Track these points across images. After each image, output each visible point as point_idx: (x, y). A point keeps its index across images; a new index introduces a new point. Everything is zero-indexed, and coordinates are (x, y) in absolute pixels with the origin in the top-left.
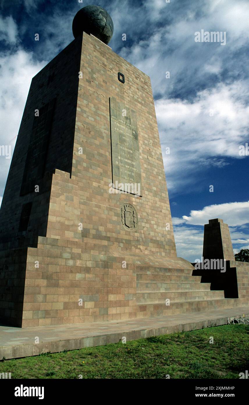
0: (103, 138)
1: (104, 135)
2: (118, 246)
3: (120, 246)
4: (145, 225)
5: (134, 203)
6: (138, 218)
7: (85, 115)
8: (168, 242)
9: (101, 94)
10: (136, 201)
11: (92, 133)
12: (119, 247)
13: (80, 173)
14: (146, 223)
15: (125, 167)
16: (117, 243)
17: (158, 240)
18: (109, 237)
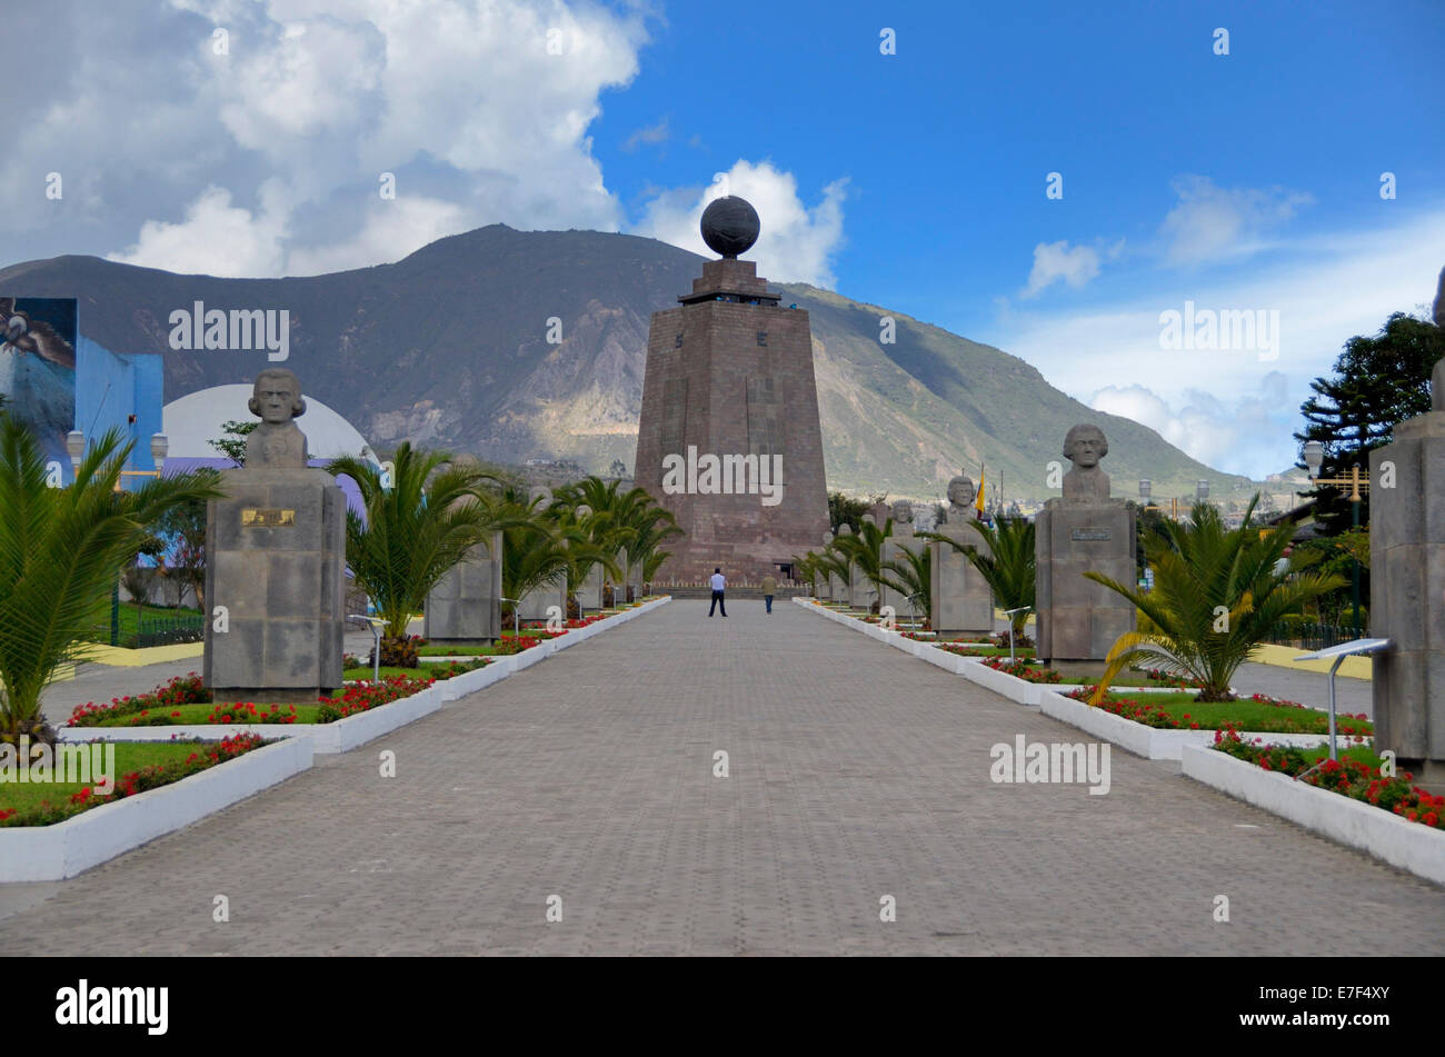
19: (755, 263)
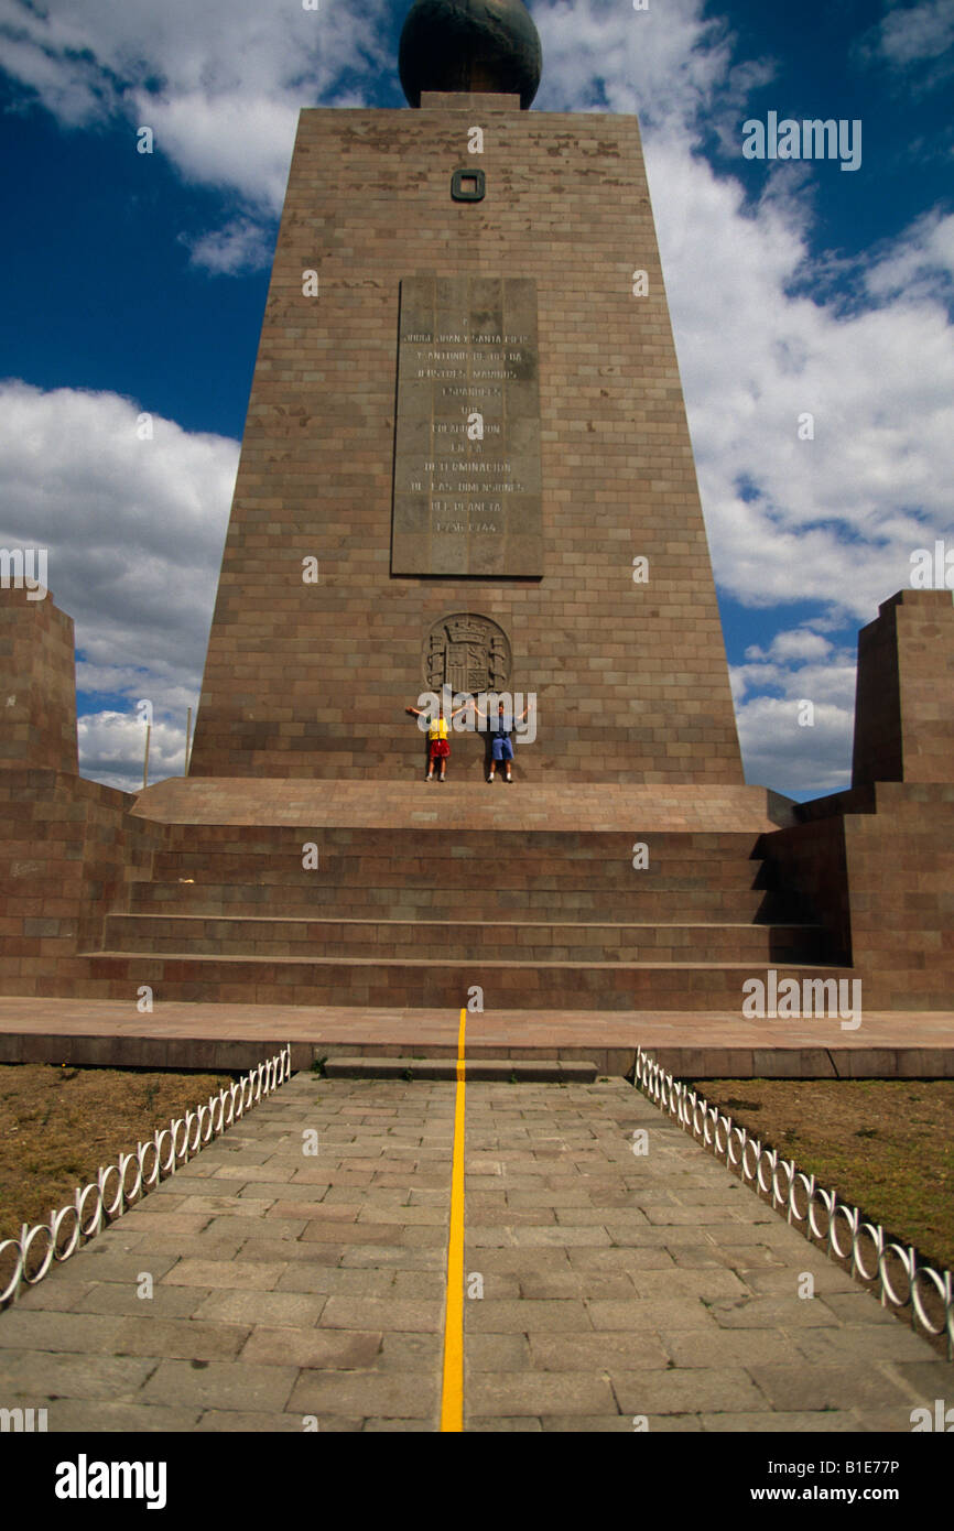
0: (362, 422)
1: (368, 410)
2: (401, 764)
3: (413, 766)
4: (553, 678)
5: (496, 608)
6: (515, 659)
7: (286, 376)
8: (690, 727)
9: (364, 282)
10: (507, 599)
11: (315, 421)
12: (405, 770)
13: (254, 559)
14: (560, 670)
15: (455, 491)
16: (400, 757)
17: (627, 725)
18: (364, 740)
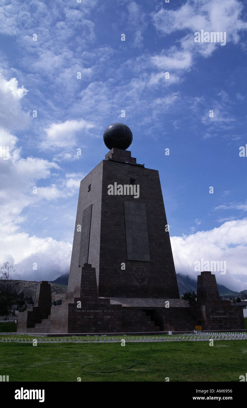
19: (136, 159)
